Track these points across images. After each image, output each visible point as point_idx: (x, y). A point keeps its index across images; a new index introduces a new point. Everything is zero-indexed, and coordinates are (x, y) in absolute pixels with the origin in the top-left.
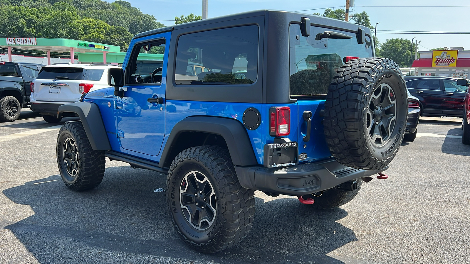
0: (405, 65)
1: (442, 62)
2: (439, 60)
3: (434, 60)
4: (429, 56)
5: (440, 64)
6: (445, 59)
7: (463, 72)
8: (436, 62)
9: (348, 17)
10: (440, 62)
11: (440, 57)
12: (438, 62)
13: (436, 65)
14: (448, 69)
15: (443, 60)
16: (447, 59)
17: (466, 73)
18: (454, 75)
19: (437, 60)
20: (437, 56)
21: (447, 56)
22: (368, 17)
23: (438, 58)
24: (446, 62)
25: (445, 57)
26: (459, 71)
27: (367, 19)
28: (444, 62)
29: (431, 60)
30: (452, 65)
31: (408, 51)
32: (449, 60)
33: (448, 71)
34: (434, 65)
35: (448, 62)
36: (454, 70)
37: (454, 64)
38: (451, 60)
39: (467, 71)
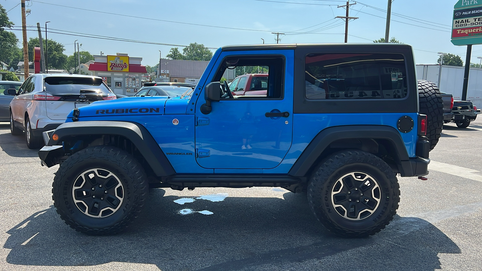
0: (53, 67)
1: (116, 67)
2: (113, 64)
3: (109, 65)
4: (104, 61)
5: (115, 69)
6: (119, 64)
7: (135, 77)
8: (111, 66)
9: (25, 12)
10: (114, 67)
11: (114, 62)
12: (113, 67)
13: (112, 69)
14: (122, 74)
15: (117, 65)
16: (121, 64)
17: (138, 78)
18: (128, 79)
19: (112, 65)
20: (111, 61)
21: (120, 62)
22: (5, 10)
23: (112, 63)
24: (120, 67)
25: (118, 62)
26: (131, 76)
27: (3, 13)
28: (118, 67)
29: (106, 64)
30: (125, 70)
31: (55, 52)
32: (122, 65)
33: (122, 75)
34: (109, 69)
35: (121, 67)
36: (127, 75)
37: (127, 69)
38: (124, 65)
39: (138, 76)
